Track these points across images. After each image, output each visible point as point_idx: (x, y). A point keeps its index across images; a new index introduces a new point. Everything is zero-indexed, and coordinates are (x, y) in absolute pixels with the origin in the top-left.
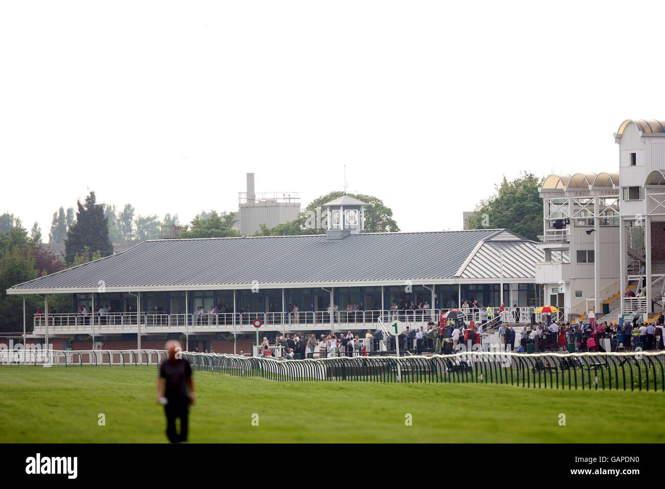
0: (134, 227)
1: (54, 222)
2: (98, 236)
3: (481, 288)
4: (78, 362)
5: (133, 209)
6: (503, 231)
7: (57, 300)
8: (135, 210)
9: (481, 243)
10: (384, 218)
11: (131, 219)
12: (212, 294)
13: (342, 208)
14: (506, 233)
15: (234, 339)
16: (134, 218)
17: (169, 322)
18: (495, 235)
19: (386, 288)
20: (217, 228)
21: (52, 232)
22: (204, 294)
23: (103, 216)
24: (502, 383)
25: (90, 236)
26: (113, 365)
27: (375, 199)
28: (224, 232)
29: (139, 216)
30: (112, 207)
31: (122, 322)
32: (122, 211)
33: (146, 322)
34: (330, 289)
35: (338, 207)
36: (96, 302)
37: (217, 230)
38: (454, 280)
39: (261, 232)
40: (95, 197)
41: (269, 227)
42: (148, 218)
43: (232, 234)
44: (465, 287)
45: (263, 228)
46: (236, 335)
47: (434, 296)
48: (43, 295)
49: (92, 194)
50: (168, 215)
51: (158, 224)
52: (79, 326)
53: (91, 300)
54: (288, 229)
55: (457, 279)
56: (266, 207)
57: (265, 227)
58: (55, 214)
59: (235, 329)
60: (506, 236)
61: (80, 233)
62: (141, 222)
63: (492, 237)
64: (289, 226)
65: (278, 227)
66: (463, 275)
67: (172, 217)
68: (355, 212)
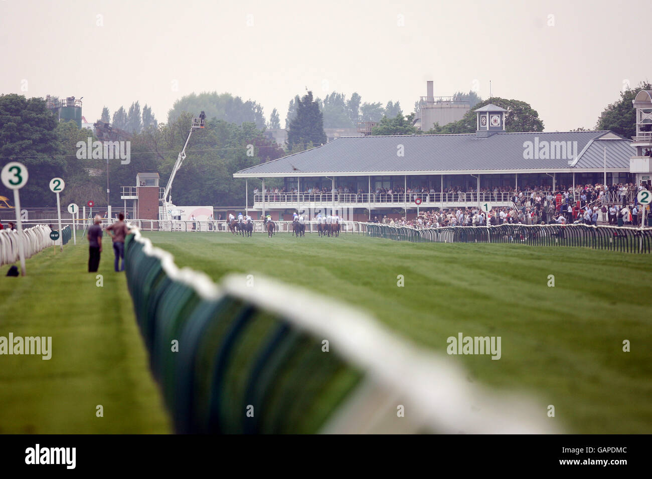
0: (361, 114)
1: (290, 109)
2: (314, 127)
3: (591, 175)
4: (287, 230)
5: (360, 97)
6: (609, 132)
7: (275, 181)
8: (361, 99)
9: (591, 141)
10: (531, 118)
11: (358, 106)
12: (389, 178)
13: (488, 114)
14: (610, 134)
15: (405, 213)
16: (361, 105)
17: (356, 200)
18: (602, 136)
19: (519, 175)
20: (401, 125)
21: (288, 118)
22: (383, 179)
23: (318, 111)
24: (564, 245)
25: (308, 127)
26: (313, 232)
27: (524, 104)
28: (407, 128)
29: (365, 103)
30: (341, 95)
31: (321, 200)
32: (350, 99)
33: (339, 199)
34: (477, 175)
35: (485, 113)
36: (301, 184)
37: (401, 127)
38: (570, 169)
39: (434, 129)
40: (312, 96)
41: (441, 125)
42: (373, 105)
43: (413, 130)
44: (578, 175)
45: (437, 126)
46: (407, 210)
47: (554, 181)
48: (261, 178)
49: (310, 93)
50: (390, 103)
51: (382, 110)
52: (293, 202)
53: (297, 182)
54: (455, 126)
55: (572, 169)
56: (442, 108)
57: (438, 125)
58: (292, 102)
59: (406, 205)
60: (611, 136)
61: (299, 125)
62: (367, 108)
63: (600, 137)
64: (457, 124)
65: (447, 125)
66: (577, 166)
67: (394, 104)
68: (498, 116)
